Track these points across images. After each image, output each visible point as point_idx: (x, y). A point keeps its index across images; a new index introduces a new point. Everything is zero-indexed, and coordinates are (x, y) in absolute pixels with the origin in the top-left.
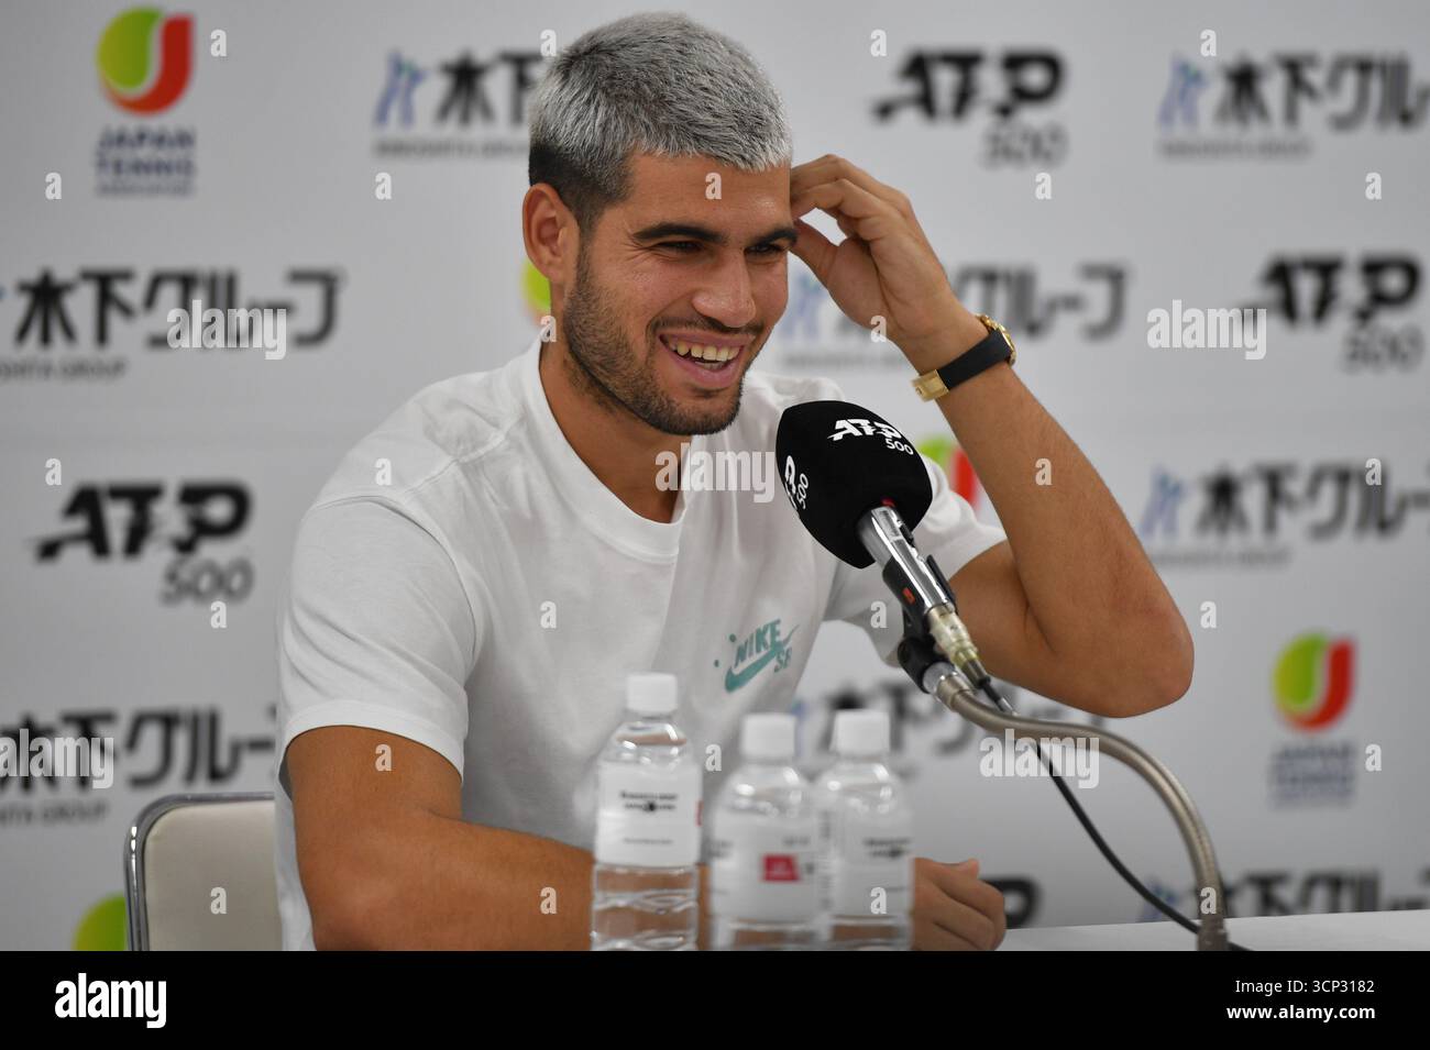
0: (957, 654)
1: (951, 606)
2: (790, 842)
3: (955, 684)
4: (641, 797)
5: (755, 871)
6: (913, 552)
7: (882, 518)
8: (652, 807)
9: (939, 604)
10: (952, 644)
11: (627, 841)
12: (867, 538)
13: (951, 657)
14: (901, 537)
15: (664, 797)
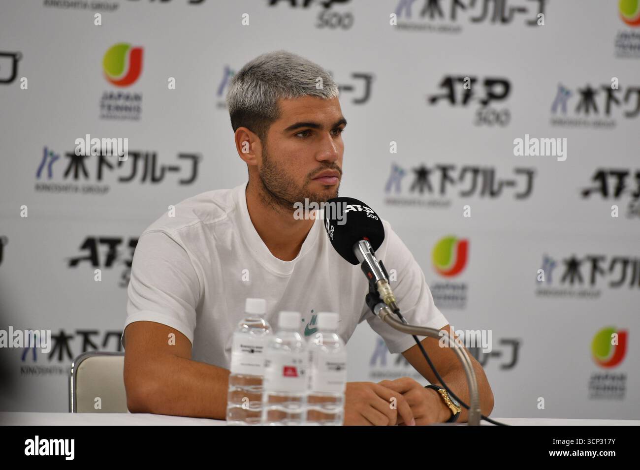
0: (387, 299)
1: (387, 280)
2: (294, 361)
3: (386, 311)
4: (249, 347)
5: (281, 372)
6: (374, 258)
7: (362, 245)
8: (252, 351)
9: (382, 279)
10: (385, 295)
11: (242, 364)
12: (357, 253)
13: (385, 300)
14: (369, 252)
15: (257, 347)
